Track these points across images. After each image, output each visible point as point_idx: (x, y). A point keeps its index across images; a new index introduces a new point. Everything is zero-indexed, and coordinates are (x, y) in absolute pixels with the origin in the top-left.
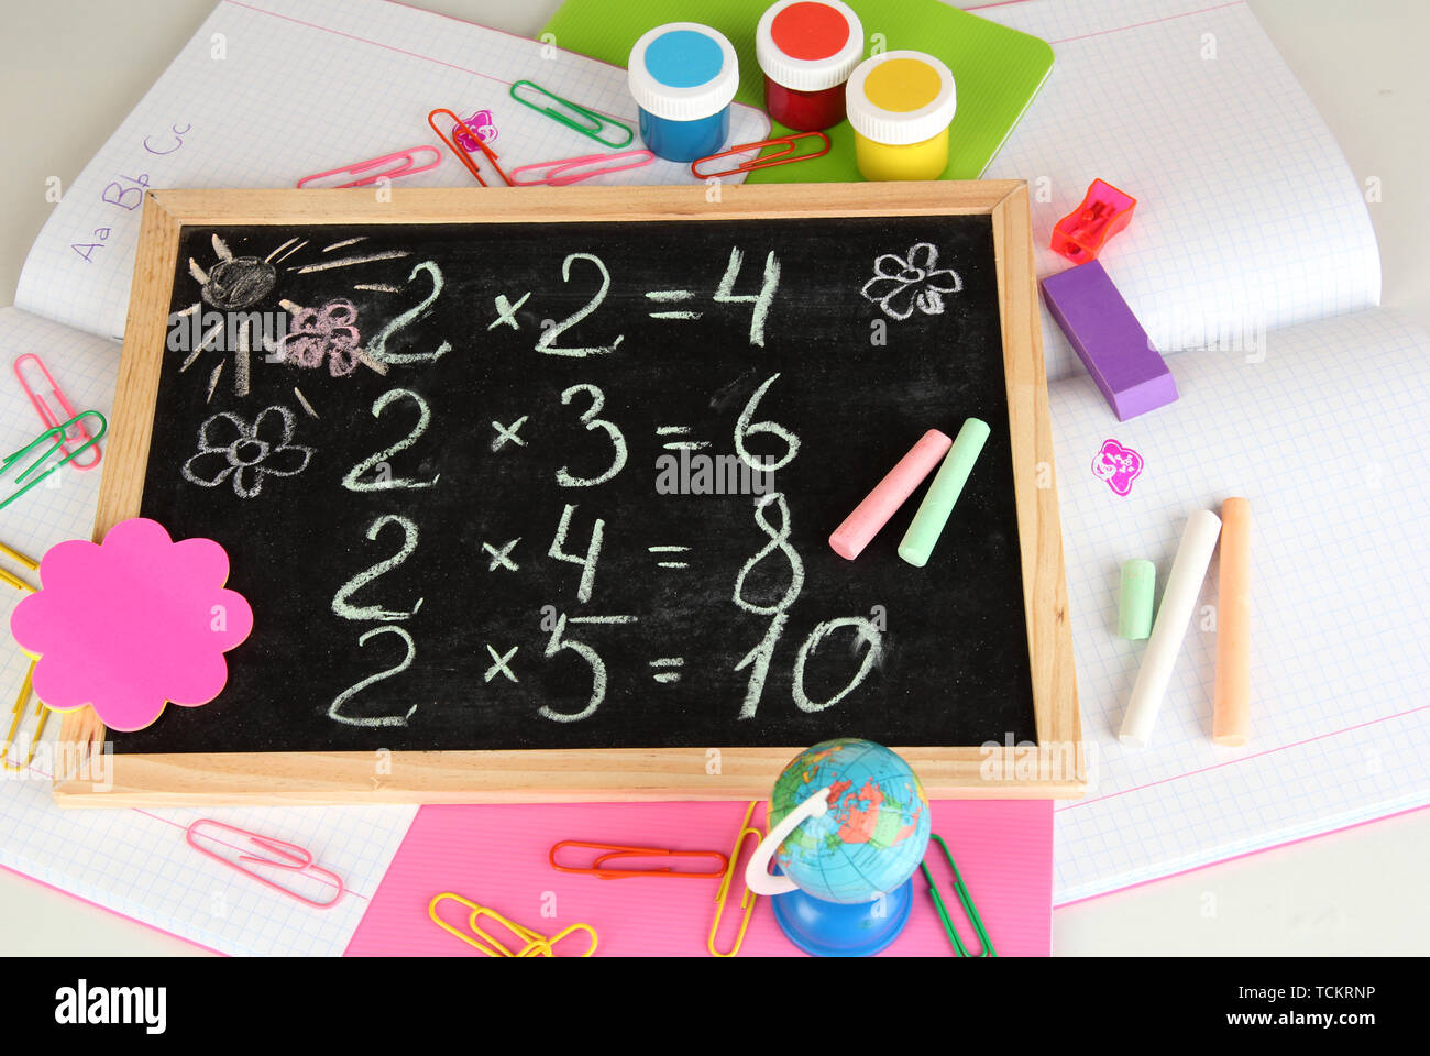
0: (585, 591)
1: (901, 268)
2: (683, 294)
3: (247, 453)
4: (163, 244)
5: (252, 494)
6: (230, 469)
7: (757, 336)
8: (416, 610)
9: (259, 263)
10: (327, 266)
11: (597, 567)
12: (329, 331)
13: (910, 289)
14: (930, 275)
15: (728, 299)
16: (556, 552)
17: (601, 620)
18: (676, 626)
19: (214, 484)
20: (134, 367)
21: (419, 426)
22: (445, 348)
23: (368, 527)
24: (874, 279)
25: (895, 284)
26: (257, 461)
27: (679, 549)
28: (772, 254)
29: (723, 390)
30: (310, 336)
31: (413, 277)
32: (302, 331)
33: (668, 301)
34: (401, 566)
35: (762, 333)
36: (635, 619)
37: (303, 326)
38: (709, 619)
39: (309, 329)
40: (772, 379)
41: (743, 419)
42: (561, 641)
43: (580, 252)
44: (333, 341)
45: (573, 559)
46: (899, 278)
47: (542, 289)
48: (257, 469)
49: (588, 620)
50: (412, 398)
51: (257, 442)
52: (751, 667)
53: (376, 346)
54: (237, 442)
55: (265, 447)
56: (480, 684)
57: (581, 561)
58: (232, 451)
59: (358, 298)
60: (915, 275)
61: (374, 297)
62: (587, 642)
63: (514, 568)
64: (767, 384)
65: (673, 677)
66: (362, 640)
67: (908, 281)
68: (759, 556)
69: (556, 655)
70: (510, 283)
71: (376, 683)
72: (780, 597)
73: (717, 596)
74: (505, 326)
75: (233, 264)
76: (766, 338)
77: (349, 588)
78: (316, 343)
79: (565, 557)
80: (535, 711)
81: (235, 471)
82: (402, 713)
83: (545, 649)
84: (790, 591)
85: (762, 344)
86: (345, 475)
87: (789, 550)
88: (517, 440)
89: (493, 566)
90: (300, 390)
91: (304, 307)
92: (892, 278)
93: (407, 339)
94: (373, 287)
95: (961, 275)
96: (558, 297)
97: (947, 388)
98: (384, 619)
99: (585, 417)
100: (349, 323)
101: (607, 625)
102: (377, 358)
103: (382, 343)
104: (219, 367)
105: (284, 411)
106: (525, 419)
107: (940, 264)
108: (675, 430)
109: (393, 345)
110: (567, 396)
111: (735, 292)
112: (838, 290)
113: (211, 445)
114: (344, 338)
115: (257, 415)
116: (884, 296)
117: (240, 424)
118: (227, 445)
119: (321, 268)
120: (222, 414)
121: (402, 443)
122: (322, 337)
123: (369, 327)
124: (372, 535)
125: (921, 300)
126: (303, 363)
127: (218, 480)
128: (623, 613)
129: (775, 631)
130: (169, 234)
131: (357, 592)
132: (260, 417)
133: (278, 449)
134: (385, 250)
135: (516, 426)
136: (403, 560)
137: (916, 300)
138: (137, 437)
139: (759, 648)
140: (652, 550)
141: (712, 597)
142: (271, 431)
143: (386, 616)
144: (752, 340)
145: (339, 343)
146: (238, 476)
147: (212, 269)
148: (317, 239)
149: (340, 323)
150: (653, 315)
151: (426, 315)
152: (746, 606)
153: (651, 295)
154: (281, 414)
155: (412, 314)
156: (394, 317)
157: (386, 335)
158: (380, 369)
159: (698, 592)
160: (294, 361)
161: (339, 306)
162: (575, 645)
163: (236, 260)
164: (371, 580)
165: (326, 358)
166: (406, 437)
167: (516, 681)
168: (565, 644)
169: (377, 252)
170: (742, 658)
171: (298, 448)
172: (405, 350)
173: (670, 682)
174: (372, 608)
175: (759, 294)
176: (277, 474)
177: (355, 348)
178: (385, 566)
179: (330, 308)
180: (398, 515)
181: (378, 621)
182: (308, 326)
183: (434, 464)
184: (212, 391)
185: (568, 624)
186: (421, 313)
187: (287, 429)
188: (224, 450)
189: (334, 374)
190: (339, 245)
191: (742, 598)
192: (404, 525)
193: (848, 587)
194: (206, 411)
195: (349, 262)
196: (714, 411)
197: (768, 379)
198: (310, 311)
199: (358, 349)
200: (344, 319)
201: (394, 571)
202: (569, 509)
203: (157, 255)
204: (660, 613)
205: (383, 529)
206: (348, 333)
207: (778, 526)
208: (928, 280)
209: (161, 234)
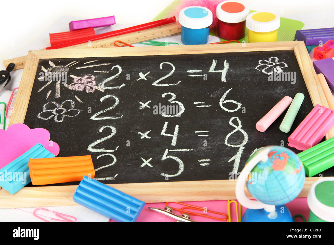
0: (174, 143)
1: (267, 63)
2: (199, 71)
3: (59, 111)
4: (34, 62)
5: (60, 121)
6: (53, 115)
7: (223, 79)
8: (116, 149)
9: (63, 67)
10: (85, 67)
11: (177, 137)
12: (86, 82)
13: (271, 67)
14: (277, 64)
15: (213, 71)
16: (163, 133)
17: (180, 150)
18: (206, 151)
19: (48, 119)
20: (23, 90)
21: (115, 104)
22: (123, 85)
23: (99, 129)
24: (259, 65)
25: (266, 66)
26: (62, 113)
27: (205, 132)
28: (226, 61)
29: (214, 93)
30: (80, 83)
31: (112, 69)
32: (77, 82)
33: (194, 72)
34: (111, 138)
35: (225, 79)
36: (192, 150)
37: (78, 81)
38: (217, 149)
39: (79, 82)
40: (230, 90)
41: (222, 99)
42: (167, 156)
43: (165, 62)
44: (87, 84)
45: (169, 135)
46: (267, 65)
47: (153, 71)
48: (62, 115)
49: (176, 150)
50: (113, 97)
51: (62, 109)
52: (233, 161)
53: (101, 85)
54: (55, 109)
55: (65, 110)
56: (139, 168)
57: (172, 136)
58: (54, 111)
59: (95, 74)
60: (272, 64)
61: (100, 74)
62: (175, 156)
63: (149, 138)
64: (228, 91)
65: (207, 164)
66: (98, 158)
67: (270, 65)
68: (232, 133)
69: (165, 160)
70: (143, 70)
71: (103, 169)
72: (241, 143)
73: (219, 143)
74: (142, 80)
75: (55, 67)
76: (226, 80)
77: (93, 144)
78: (82, 85)
79: (166, 135)
80: (159, 174)
81: (55, 116)
82: (113, 176)
83: (161, 158)
84: (244, 141)
85: (226, 82)
86: (91, 116)
87: (242, 131)
88: (148, 106)
89: (142, 138)
90: (77, 96)
91: (78, 77)
92: (265, 65)
93: (111, 83)
94: (100, 72)
95: (286, 63)
96: (159, 72)
97: (287, 90)
98: (105, 152)
99: (170, 100)
100: (92, 80)
101: (182, 151)
102: (101, 88)
103: (103, 85)
104: (50, 91)
105: (71, 101)
106: (150, 101)
107: (279, 61)
108: (200, 103)
109: (106, 85)
110: (163, 96)
111: (215, 69)
112: (248, 68)
113: (47, 109)
114: (91, 83)
115: (62, 102)
116: (263, 69)
117: (57, 105)
118: (53, 109)
119: (83, 68)
120: (51, 102)
121: (110, 108)
122: (84, 83)
123: (98, 81)
124: (101, 130)
125: (275, 70)
126: (77, 89)
127: (49, 118)
128: (188, 148)
129: (240, 152)
130: (35, 60)
131: (96, 145)
132: (63, 103)
133: (69, 110)
134: (103, 63)
135: (148, 103)
136: (111, 137)
137: (273, 70)
138: (23, 106)
139: (236, 156)
140: (195, 132)
141: (218, 143)
142: (67, 106)
143: (106, 151)
144: (222, 81)
145: (89, 85)
146: (56, 117)
147: (49, 69)
148: (82, 61)
149: (89, 80)
150: (189, 76)
151: (117, 78)
152: (229, 145)
153: (189, 71)
154: (70, 102)
155: (112, 77)
156: (107, 78)
157: (104, 82)
158: (103, 91)
159: (213, 142)
160: (75, 89)
161: (89, 76)
162: (172, 157)
163: (56, 66)
164: (100, 142)
165: (85, 89)
166: (112, 107)
167: (152, 167)
168: (168, 157)
169: (101, 64)
170: (230, 159)
171: (76, 110)
172: (111, 86)
173: (206, 166)
174: (101, 149)
175: (223, 70)
176: (69, 116)
177: (94, 86)
178: (105, 138)
179: (86, 77)
180: (110, 126)
181: (103, 152)
182: (79, 81)
183: (121, 113)
184: (48, 97)
185: (169, 152)
186: (115, 77)
187: (72, 105)
188: (51, 111)
189: (87, 92)
190: (89, 62)
191: (228, 143)
192: (111, 128)
193: (264, 139)
194: (46, 102)
195: (92, 66)
196: (212, 98)
197: (229, 90)
198: (80, 78)
199: (95, 86)
200: (91, 79)
201: (108, 140)
202: (166, 123)
203: (32, 64)
204: (200, 148)
205: (105, 129)
206: (92, 82)
207: (237, 125)
208: (276, 65)
209: (33, 60)
